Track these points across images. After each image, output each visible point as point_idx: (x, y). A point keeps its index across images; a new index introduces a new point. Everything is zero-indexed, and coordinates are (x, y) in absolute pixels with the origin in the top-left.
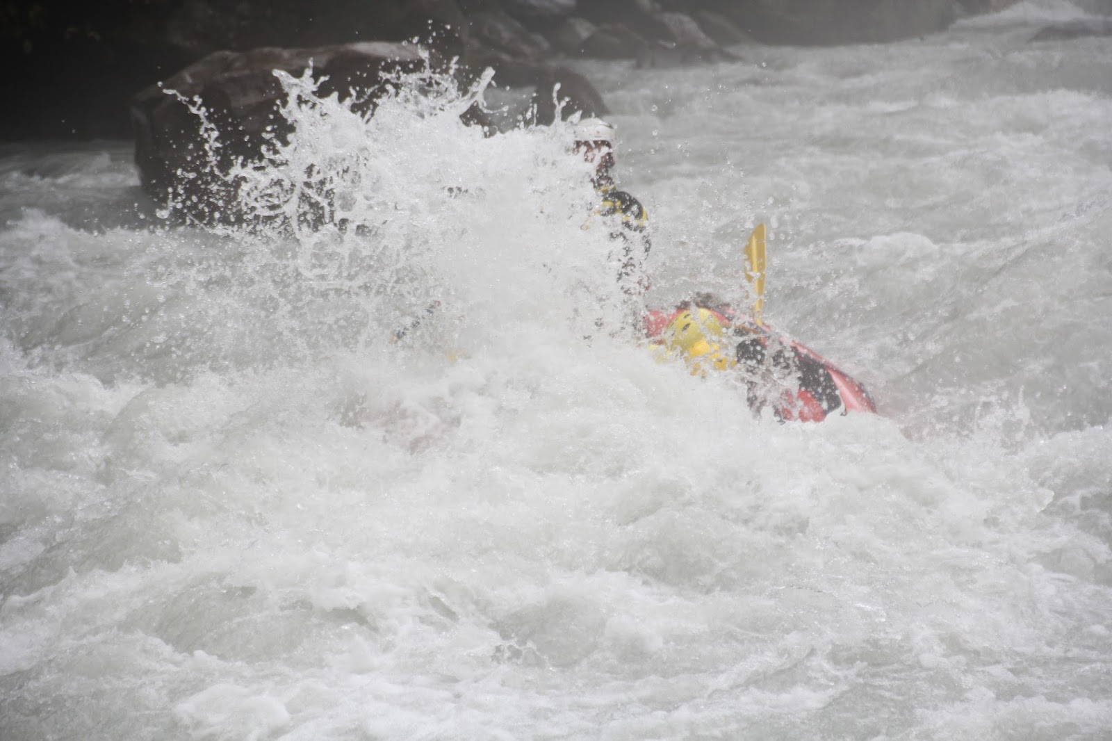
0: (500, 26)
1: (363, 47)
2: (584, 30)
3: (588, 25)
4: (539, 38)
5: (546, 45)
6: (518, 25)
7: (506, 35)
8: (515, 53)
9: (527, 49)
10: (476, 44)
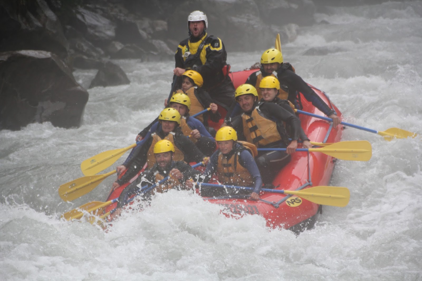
0: (83, 44)
1: (23, 52)
2: (119, 46)
3: (120, 44)
4: (100, 49)
5: (102, 52)
6: (90, 44)
7: (86, 48)
8: (89, 56)
9: (94, 54)
10: (72, 51)
